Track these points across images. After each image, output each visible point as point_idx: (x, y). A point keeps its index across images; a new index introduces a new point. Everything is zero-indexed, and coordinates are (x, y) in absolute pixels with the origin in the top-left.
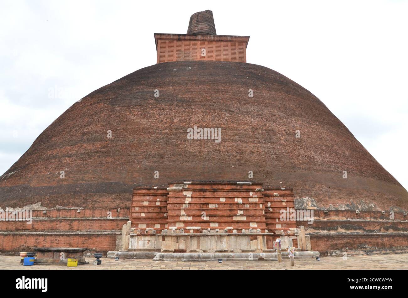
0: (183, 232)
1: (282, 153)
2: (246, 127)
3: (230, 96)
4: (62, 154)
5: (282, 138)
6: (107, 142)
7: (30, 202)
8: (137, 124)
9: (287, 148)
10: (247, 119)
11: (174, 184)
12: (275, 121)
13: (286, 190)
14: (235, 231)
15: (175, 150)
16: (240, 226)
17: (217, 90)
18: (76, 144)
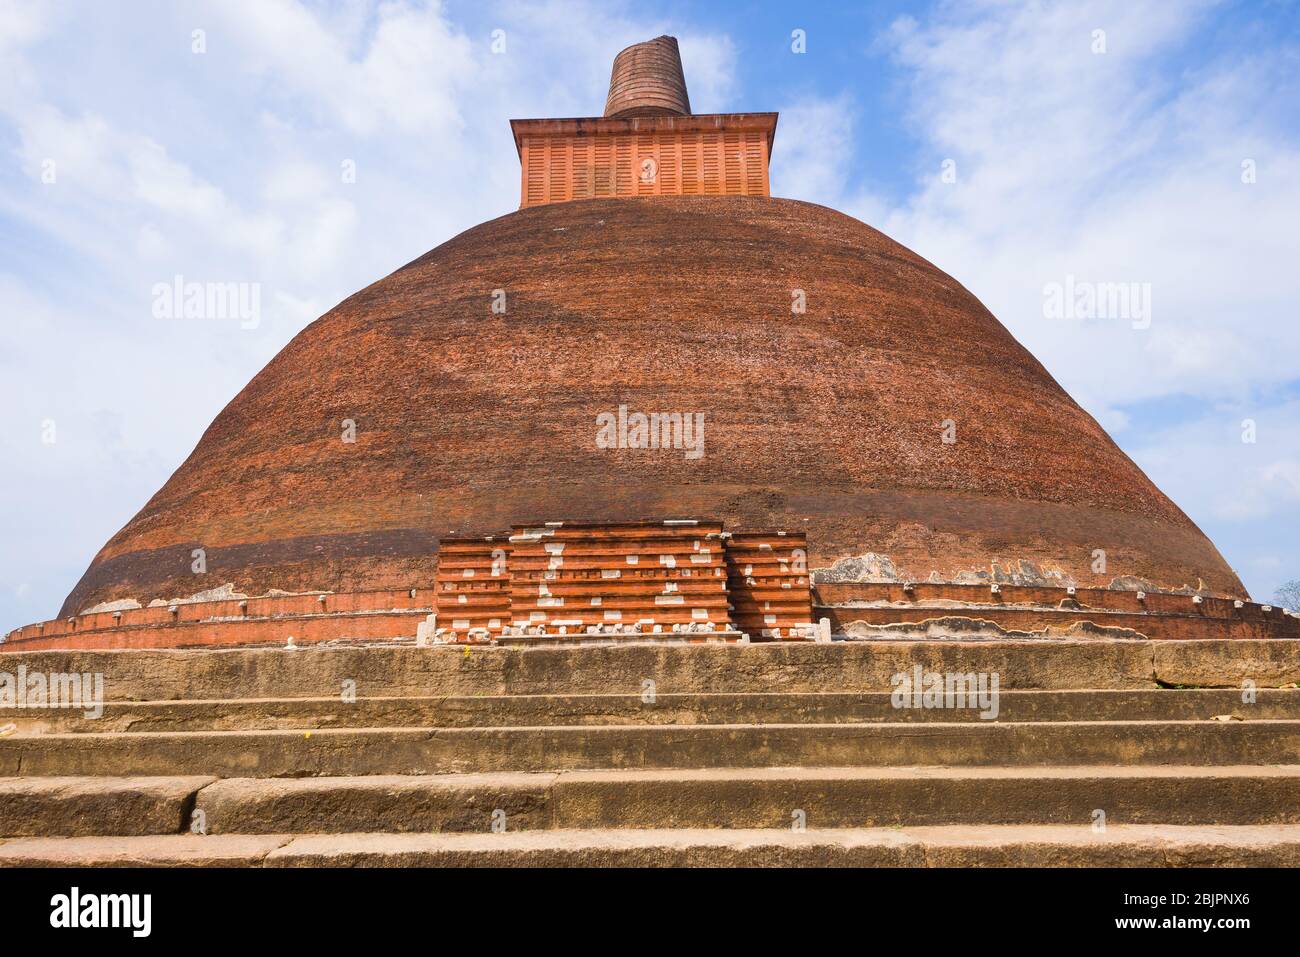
0: (544, 632)
1: (817, 446)
2: (730, 382)
3: (697, 300)
4: (279, 465)
5: (822, 408)
6: (386, 433)
7: (206, 585)
8: (460, 383)
9: (832, 434)
10: (736, 362)
11: (526, 527)
12: (810, 363)
13: (789, 536)
14: (657, 630)
15: (548, 447)
16: (669, 617)
17: (665, 284)
18: (311, 438)
